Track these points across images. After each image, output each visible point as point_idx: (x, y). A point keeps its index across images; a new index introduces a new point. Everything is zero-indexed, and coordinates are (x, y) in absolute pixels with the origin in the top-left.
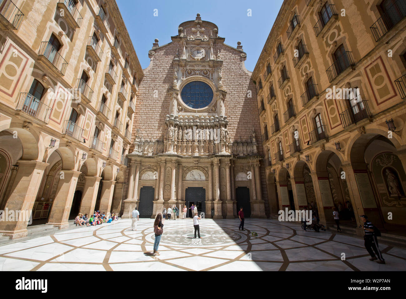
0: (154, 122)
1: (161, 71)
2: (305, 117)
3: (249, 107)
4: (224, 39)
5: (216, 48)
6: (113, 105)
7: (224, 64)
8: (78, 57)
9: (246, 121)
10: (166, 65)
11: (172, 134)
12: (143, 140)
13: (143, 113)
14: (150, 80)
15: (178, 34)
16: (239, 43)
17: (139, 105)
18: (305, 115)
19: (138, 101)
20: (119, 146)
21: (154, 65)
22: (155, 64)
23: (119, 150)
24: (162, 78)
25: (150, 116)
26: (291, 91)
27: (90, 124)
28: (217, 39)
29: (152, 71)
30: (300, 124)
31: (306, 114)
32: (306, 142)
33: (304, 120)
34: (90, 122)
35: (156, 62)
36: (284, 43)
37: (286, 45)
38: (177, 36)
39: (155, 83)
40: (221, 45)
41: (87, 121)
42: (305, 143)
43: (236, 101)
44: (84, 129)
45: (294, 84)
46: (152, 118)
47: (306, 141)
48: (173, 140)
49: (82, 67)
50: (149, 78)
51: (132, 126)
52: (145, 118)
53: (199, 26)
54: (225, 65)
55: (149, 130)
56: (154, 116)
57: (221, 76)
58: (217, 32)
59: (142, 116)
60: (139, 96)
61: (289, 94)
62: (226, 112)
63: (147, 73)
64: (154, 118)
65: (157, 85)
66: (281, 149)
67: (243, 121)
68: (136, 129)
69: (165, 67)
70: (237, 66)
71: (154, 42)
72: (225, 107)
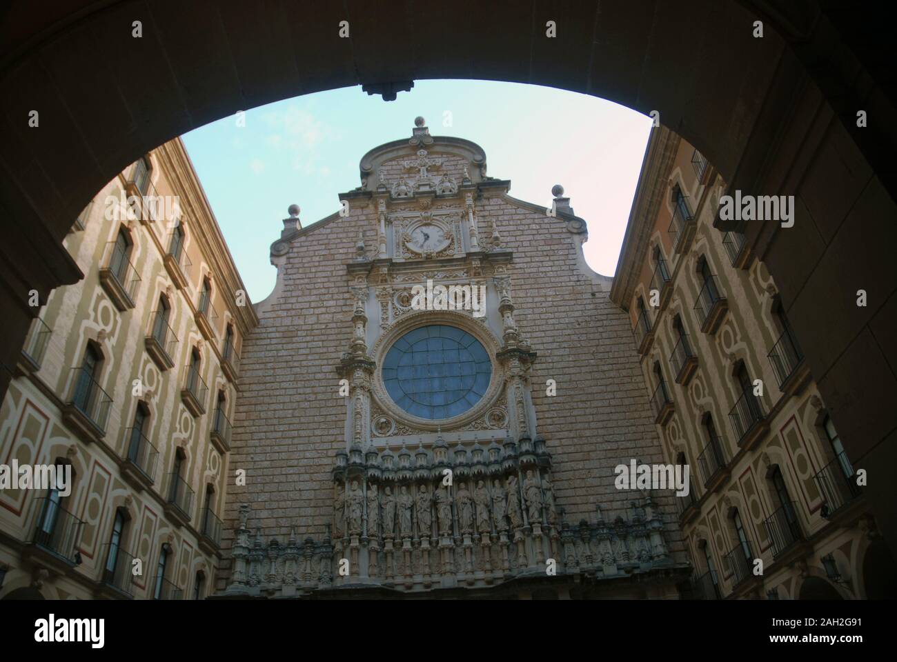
0: (296, 478)
1: (313, 305)
2: (794, 421)
3: (618, 395)
4: (505, 185)
5: (486, 213)
6: (166, 433)
7: (517, 260)
8: (76, 308)
9: (614, 446)
10: (326, 285)
11: (358, 513)
12: (263, 541)
13: (258, 450)
14: (278, 335)
15: (360, 185)
16: (557, 191)
17: (246, 423)
18: (793, 417)
19: (241, 409)
20: (184, 570)
21: (288, 288)
22: (291, 282)
23: (183, 583)
24: (316, 327)
25: (283, 456)
26: (738, 338)
27: (101, 503)
28: (484, 184)
29: (284, 307)
30: (784, 447)
31: (794, 411)
32: (816, 509)
33: (792, 433)
34: (101, 496)
35: (295, 276)
36: (690, 190)
37: (696, 196)
38: (358, 189)
39: (294, 346)
40: (500, 202)
41: (93, 495)
42: (812, 512)
43: (570, 381)
44: (84, 521)
45: (743, 316)
46: (290, 463)
47: (813, 505)
48: (365, 536)
49: (84, 333)
50: (274, 329)
51: (224, 494)
52: (267, 464)
53: (423, 152)
54: (521, 265)
55: (282, 504)
56: (296, 455)
57: (511, 303)
58: (481, 165)
59: (255, 459)
60: (242, 391)
61: (734, 348)
62: (541, 422)
63: (268, 315)
64: (295, 462)
65: (301, 351)
66: (743, 539)
67: (605, 446)
68: (236, 506)
69: (323, 291)
70: (562, 263)
71: (288, 216)
72: (535, 404)
